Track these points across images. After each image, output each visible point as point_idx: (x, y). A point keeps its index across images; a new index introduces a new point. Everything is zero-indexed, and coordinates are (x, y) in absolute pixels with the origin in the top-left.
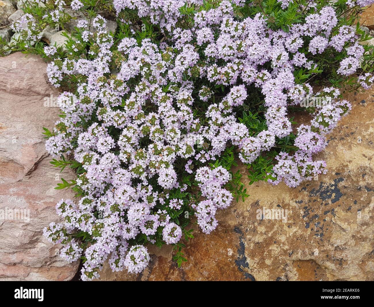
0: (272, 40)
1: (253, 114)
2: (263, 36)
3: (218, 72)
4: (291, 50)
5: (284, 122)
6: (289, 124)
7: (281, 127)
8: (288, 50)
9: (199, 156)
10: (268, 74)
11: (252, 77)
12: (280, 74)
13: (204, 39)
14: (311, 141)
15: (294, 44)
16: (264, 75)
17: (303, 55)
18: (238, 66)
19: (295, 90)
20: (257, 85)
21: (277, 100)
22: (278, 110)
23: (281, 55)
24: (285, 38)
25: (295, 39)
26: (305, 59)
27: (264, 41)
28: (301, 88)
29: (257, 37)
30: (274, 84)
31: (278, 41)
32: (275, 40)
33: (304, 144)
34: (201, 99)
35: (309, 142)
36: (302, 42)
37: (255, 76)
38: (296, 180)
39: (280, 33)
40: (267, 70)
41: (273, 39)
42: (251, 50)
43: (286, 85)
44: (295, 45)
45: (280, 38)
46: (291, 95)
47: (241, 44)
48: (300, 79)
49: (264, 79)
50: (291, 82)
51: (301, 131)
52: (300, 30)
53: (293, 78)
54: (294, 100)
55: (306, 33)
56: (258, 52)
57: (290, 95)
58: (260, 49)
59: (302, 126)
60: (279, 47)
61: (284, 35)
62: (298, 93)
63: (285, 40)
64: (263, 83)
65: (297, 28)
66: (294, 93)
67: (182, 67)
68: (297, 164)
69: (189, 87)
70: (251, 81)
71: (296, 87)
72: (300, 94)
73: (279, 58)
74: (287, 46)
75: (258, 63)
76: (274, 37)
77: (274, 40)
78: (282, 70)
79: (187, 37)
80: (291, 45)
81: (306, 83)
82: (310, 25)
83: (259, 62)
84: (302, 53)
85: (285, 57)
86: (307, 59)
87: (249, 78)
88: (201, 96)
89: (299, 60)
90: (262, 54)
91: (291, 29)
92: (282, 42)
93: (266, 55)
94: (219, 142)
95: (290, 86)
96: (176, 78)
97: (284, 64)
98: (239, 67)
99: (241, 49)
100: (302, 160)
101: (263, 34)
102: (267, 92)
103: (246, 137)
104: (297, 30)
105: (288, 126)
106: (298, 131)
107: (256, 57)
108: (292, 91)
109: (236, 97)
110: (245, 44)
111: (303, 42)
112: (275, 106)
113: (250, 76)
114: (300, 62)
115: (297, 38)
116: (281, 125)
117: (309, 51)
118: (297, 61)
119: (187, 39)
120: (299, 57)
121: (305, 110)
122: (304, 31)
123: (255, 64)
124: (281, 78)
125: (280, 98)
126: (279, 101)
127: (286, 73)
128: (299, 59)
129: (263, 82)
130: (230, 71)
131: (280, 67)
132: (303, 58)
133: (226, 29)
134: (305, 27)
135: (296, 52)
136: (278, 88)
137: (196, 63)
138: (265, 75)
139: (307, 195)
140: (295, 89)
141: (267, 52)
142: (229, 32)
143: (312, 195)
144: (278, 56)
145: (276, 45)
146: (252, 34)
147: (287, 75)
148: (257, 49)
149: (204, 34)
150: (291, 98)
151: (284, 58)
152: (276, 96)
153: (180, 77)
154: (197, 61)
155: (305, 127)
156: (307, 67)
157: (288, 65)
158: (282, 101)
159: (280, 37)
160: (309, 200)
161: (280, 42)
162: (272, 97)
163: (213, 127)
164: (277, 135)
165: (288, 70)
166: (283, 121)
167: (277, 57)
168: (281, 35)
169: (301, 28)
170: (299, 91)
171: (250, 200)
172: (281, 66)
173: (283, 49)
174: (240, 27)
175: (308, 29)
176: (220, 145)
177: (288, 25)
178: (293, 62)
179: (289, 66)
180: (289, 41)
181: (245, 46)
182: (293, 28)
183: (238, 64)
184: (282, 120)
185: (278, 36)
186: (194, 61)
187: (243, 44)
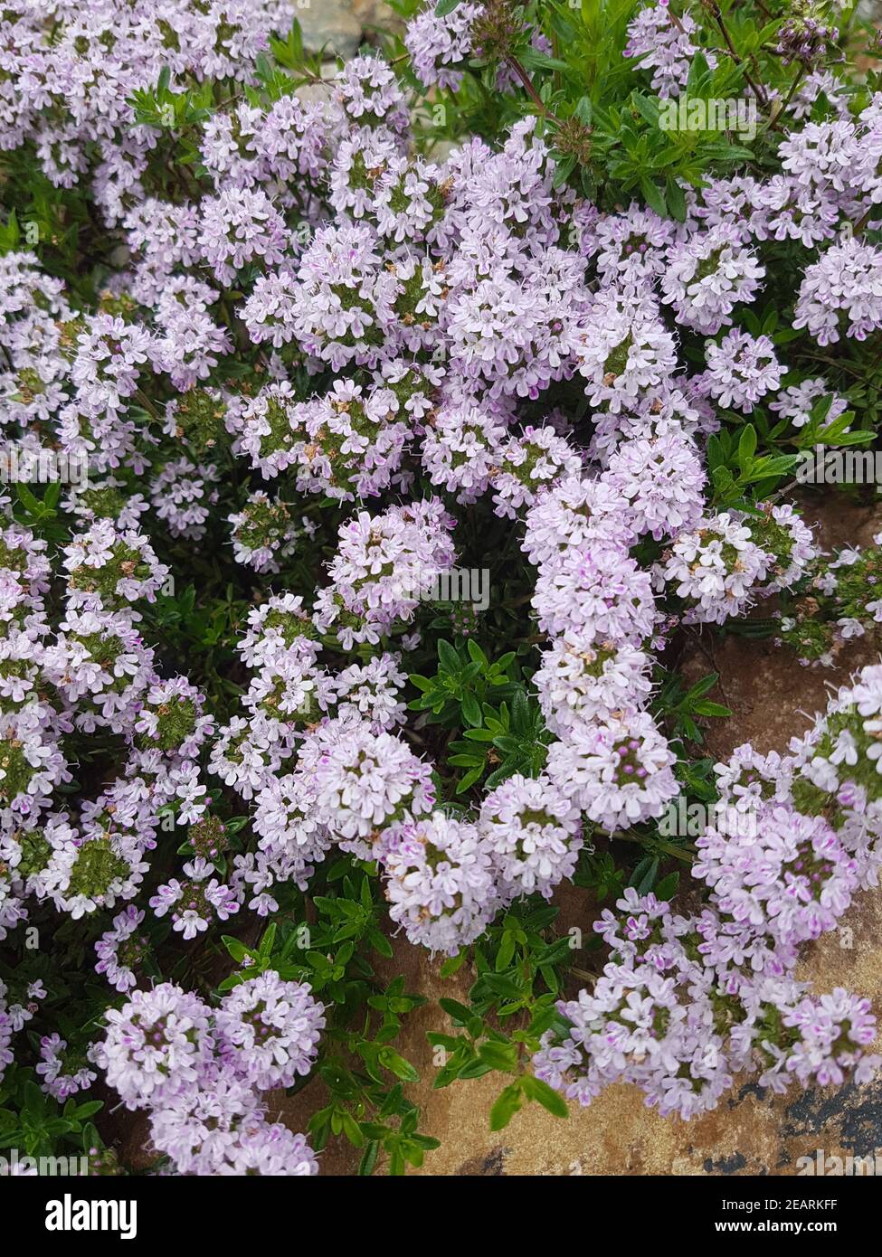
0: (593, 260)
1: (493, 658)
2: (543, 238)
3: (294, 425)
4: (691, 315)
5: (628, 740)
6: (656, 753)
7: (609, 775)
8: (678, 320)
9: (170, 893)
10: (561, 450)
11: (472, 464)
12: (625, 448)
13: (232, 249)
14: (781, 878)
15: (706, 281)
16: (536, 452)
17: (763, 347)
18: (402, 400)
19: (704, 543)
20: (503, 508)
21: (591, 605)
22: (594, 669)
23: (628, 342)
24: (664, 247)
25: (716, 254)
26: (776, 370)
27: (547, 265)
28: (739, 536)
29: (502, 242)
30: (584, 510)
31: (621, 266)
32: (608, 261)
33: (748, 888)
34: (239, 559)
35: (771, 879)
36: (753, 271)
37: (490, 459)
38: (699, 1085)
39: (637, 222)
40: (551, 430)
41: (598, 253)
42: (463, 317)
43: (653, 517)
44: (715, 288)
45: (636, 249)
46: (683, 575)
47: (417, 279)
48: (744, 479)
49: (533, 475)
50: (683, 497)
51: (738, 789)
52: (747, 210)
53: (697, 478)
54: (698, 601)
55: (784, 227)
56: (498, 326)
57: (675, 570)
58: (507, 308)
59: (745, 754)
60: (628, 302)
61: (656, 231)
62: (720, 564)
63: (664, 260)
64: (530, 500)
65: (732, 200)
66: (697, 560)
67: (103, 394)
68: (709, 976)
69: (185, 493)
70: (467, 483)
71: (709, 524)
72: (731, 569)
73: (615, 364)
74: (673, 294)
75: (510, 386)
76: (604, 242)
77: (602, 259)
78: (637, 428)
79: (175, 237)
80: (692, 289)
81: (779, 504)
82: (804, 180)
83: (515, 380)
84: (755, 338)
85: (650, 354)
86: (785, 370)
87: (460, 470)
88: (238, 546)
89: (736, 374)
90: (520, 338)
91: (702, 203)
92: (648, 270)
93: (551, 345)
94: (290, 816)
95: (676, 521)
96: (98, 450)
97: (652, 394)
98: (408, 406)
99: (419, 310)
100: (739, 961)
101: (547, 225)
102: (547, 551)
103: (409, 819)
104: (734, 206)
105: (651, 768)
106: (720, 782)
107: (488, 356)
108: (685, 547)
109: (363, 575)
110: (440, 278)
111: (761, 272)
112: (581, 640)
113: (460, 458)
114: (742, 387)
115: (726, 246)
116: (607, 761)
117: (797, 325)
118: (728, 377)
119: (176, 252)
120: (737, 359)
121: (779, 641)
122: (774, 215)
123: (494, 394)
124: (628, 476)
125: (610, 593)
126: (602, 608)
127: (660, 446)
128: (738, 367)
129: (534, 491)
130: (342, 426)
131: (627, 413)
132: (763, 362)
133: (351, 198)
134: (774, 193)
135: (725, 331)
136: (599, 532)
137: (205, 373)
138: (543, 452)
139: (771, 1127)
140: (707, 537)
141: (555, 327)
142: (371, 218)
143: (801, 1126)
144: (615, 351)
145: (614, 290)
146: (483, 229)
147: (659, 460)
148: (495, 310)
149: (228, 218)
150: (682, 592)
151: (642, 364)
152: (586, 581)
153: (115, 444)
154: (214, 363)
155: (758, 762)
156: (791, 412)
157: (677, 402)
158: (624, 609)
159: (636, 243)
160: (783, 1154)
161: (635, 270)
162: (569, 583)
163: (266, 731)
164: (592, 816)
165: (672, 430)
166: (622, 735)
167: (603, 357)
168: (638, 232)
169: (756, 194)
170: (730, 552)
171: (455, 1148)
172: (630, 404)
173: (652, 311)
174: (415, 189)
175: (791, 203)
176: (290, 834)
177: (686, 179)
178: (704, 383)
179: (682, 406)
180: (683, 262)
181: (439, 291)
182: (712, 199)
183: (403, 388)
184: (616, 730)
185: (621, 235)
186: (192, 366)
187: (432, 283)
